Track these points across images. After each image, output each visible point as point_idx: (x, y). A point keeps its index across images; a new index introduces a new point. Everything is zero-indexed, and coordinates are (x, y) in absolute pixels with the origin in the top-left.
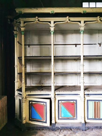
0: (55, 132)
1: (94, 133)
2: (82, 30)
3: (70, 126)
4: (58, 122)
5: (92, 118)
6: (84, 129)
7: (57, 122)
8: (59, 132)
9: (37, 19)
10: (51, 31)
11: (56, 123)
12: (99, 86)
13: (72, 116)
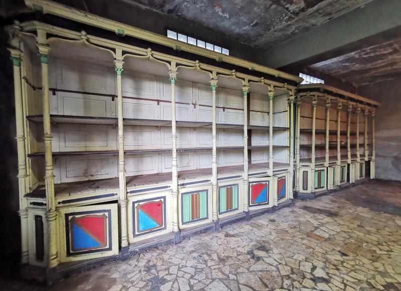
0: (129, 262)
1: (193, 243)
2: (173, 77)
3: (155, 242)
4: (134, 242)
5: (188, 220)
6: (178, 240)
7: (131, 242)
8: (136, 260)
9: (85, 36)
10: (116, 69)
11: (129, 244)
12: (194, 170)
13: (158, 226)
